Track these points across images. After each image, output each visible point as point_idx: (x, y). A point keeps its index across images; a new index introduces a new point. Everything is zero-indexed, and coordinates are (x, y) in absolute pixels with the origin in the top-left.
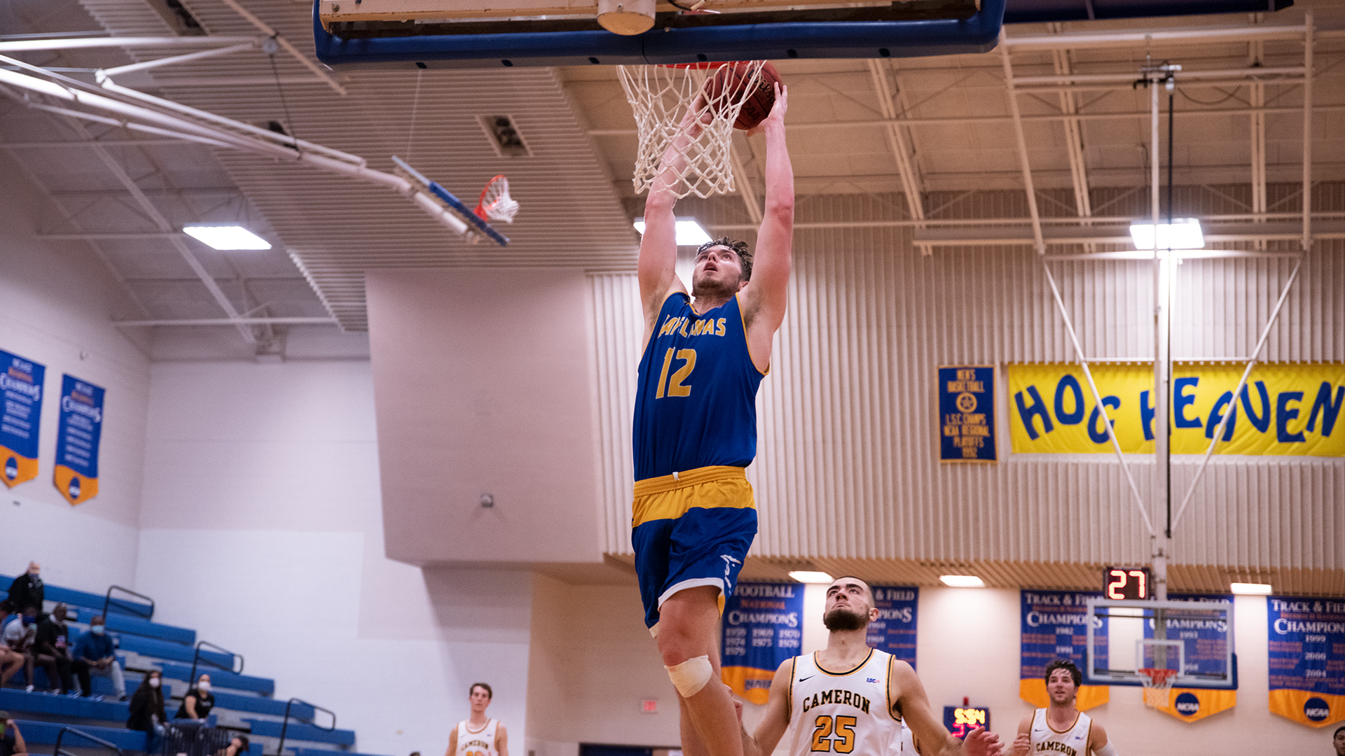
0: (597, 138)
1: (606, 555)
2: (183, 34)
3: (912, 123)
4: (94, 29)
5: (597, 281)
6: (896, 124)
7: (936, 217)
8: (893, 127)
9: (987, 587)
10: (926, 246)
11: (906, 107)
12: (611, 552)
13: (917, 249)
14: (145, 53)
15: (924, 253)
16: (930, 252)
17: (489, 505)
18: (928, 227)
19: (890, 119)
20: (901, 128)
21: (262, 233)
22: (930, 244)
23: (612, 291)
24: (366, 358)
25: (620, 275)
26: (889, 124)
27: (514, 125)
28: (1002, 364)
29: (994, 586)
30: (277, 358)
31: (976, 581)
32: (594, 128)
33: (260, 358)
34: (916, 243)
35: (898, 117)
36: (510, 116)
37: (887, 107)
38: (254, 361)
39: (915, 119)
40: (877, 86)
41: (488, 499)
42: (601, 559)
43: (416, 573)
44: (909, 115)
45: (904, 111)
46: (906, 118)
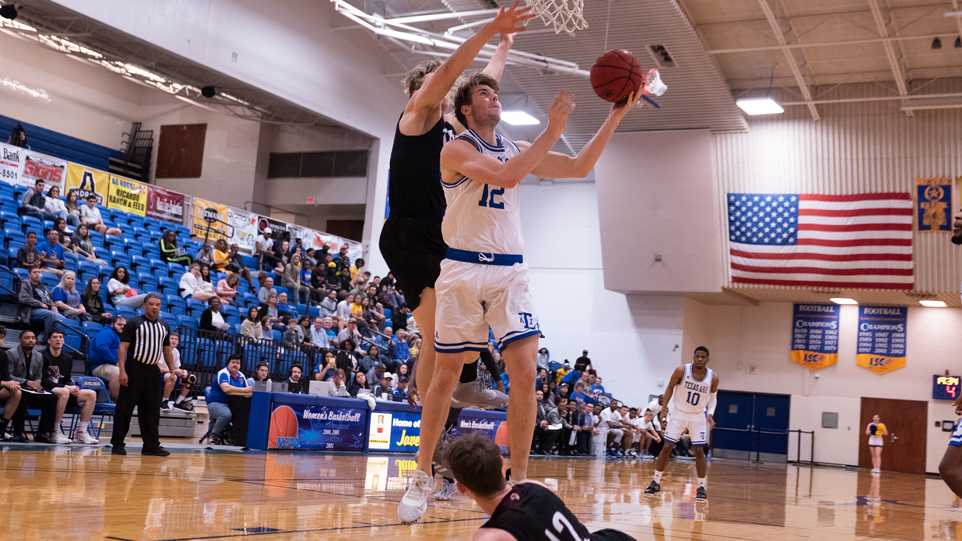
0: (715, 55)
1: (723, 288)
2: (489, 8)
3: (900, 39)
4: (443, 9)
5: (718, 136)
6: (889, 40)
7: (917, 93)
8: (887, 42)
9: (948, 307)
10: (908, 109)
11: (896, 29)
12: (726, 287)
13: (904, 112)
14: (469, 19)
15: (908, 114)
16: (912, 114)
17: (658, 260)
18: (911, 99)
19: (884, 37)
20: (892, 42)
21: (535, 114)
22: (912, 108)
23: (732, 142)
24: (593, 182)
25: (730, 133)
26: (884, 40)
27: (667, 50)
28: (956, 178)
29: (953, 307)
30: (550, 183)
31: (942, 304)
32: (713, 48)
33: (541, 183)
34: (903, 109)
35: (889, 36)
36: (664, 45)
37: (882, 29)
38: (538, 184)
39: (901, 36)
40: (876, 18)
41: (659, 257)
42: (720, 290)
43: (623, 297)
44: (898, 34)
45: (895, 33)
46: (895, 36)
